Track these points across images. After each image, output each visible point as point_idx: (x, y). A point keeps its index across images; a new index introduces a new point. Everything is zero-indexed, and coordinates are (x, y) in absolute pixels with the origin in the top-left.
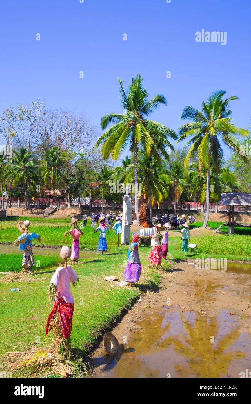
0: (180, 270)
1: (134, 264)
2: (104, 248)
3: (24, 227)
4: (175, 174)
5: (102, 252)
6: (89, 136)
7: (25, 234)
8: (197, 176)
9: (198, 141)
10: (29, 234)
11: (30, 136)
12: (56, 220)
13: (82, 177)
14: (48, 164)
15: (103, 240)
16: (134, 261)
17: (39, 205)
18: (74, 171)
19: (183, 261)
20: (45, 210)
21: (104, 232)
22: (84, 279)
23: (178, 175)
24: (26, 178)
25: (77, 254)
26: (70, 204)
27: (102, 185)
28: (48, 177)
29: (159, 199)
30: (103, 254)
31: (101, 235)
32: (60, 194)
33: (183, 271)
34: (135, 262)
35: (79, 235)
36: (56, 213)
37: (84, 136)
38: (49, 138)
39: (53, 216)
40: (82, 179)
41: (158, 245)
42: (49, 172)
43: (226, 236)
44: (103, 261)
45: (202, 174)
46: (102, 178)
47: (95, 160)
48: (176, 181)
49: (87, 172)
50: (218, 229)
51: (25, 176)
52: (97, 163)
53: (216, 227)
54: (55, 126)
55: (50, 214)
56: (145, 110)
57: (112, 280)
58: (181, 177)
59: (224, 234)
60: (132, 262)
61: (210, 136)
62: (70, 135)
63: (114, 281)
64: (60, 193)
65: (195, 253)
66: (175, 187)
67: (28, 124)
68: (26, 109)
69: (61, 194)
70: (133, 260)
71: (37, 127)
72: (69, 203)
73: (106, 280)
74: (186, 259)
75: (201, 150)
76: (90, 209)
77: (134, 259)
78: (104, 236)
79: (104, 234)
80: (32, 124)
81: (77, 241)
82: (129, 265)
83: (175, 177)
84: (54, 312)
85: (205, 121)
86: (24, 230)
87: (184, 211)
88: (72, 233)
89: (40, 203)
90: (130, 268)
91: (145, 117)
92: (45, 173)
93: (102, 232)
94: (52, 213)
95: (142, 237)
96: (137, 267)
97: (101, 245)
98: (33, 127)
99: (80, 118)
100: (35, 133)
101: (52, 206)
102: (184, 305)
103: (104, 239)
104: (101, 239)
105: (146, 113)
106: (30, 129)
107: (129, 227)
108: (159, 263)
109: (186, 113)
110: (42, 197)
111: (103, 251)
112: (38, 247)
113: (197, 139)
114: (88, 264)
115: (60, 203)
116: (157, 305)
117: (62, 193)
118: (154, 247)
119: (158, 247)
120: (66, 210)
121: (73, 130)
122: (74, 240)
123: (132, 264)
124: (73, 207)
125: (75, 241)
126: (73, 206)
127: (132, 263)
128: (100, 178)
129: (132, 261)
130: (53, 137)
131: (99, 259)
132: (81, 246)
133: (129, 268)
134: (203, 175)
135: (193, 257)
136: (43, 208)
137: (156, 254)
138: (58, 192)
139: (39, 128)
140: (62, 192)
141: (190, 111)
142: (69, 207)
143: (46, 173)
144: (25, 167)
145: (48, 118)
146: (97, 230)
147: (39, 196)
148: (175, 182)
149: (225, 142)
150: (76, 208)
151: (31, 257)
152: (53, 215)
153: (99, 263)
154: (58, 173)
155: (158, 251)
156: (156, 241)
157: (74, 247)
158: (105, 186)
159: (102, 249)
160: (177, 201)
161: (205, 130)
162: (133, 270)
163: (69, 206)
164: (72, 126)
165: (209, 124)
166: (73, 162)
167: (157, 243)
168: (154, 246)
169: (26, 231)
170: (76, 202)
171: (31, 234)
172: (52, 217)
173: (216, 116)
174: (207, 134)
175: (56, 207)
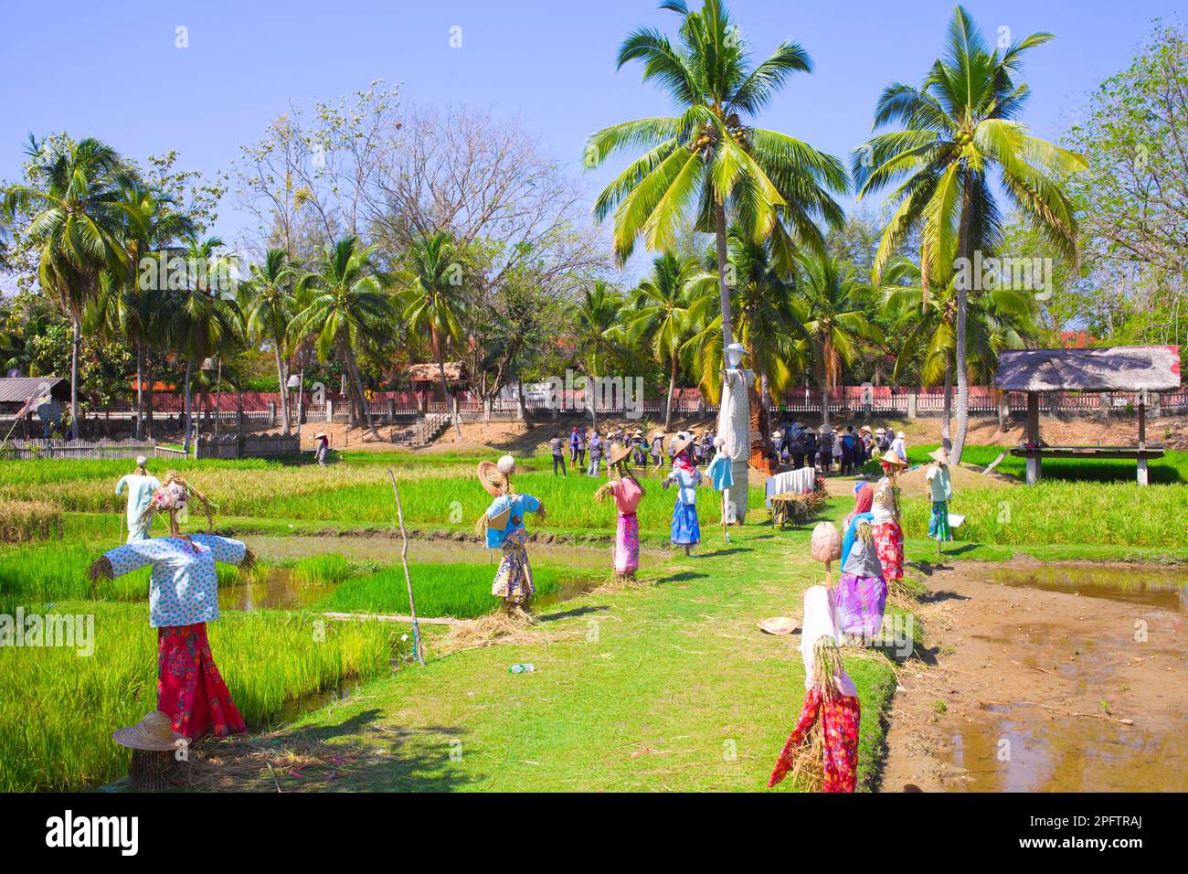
0: (953, 595)
1: (864, 578)
2: (692, 534)
3: (498, 477)
4: (824, 300)
5: (687, 549)
6: (537, 192)
7: (504, 499)
8: (914, 303)
9: (921, 190)
10: (515, 497)
11: (354, 197)
12: (455, 458)
13: (527, 321)
14: (423, 282)
15: (690, 513)
16: (866, 569)
17: (394, 412)
18: (501, 304)
19: (940, 567)
20: (413, 428)
21: (691, 487)
22: (695, 630)
23: (833, 300)
24: (354, 329)
25: (634, 556)
26: (491, 406)
27: (590, 342)
28: (424, 324)
29: (778, 382)
30: (688, 554)
31: (679, 495)
32: (457, 377)
33: (964, 598)
34: (870, 573)
35: (637, 497)
36: (448, 435)
37: (522, 192)
38: (413, 201)
39: (441, 445)
40: (527, 324)
41: (890, 521)
42: (425, 309)
43: (1020, 488)
44: (707, 576)
45: (932, 295)
46: (590, 322)
47: (565, 266)
48: (825, 321)
49: (543, 305)
50: (991, 466)
51: (351, 324)
52: (569, 273)
53: (983, 460)
54: (431, 164)
55: (430, 440)
56: (744, 99)
57: (785, 630)
58: (840, 309)
59: (1011, 482)
60: (861, 574)
61: (960, 172)
62: (477, 190)
63: (792, 633)
64: (457, 373)
65: (965, 544)
66: (823, 339)
67: (347, 160)
68: (341, 114)
69: (462, 377)
70: (863, 565)
71: (376, 169)
72: (487, 405)
73: (763, 631)
74: (946, 562)
75: (936, 218)
76: (555, 421)
77: (866, 562)
78: (691, 500)
79: (690, 493)
80: (361, 163)
81: (630, 516)
82: (849, 582)
83: (823, 308)
84: (807, 725)
85: (946, 126)
86: (497, 485)
87: (852, 414)
88: (617, 492)
89: (395, 407)
90: (856, 593)
91: (745, 118)
92: (412, 312)
93: (684, 487)
94: (437, 436)
95: (789, 499)
96: (876, 587)
97: (684, 527)
98: (364, 169)
99: (509, 134)
100: (371, 189)
101: (434, 415)
102: (1044, 700)
103: (692, 507)
104: (682, 509)
105: (749, 107)
106: (354, 175)
107: (743, 469)
108: (898, 575)
109: (887, 103)
110: (394, 388)
111: (688, 546)
112: (462, 539)
113: (921, 184)
114: (667, 585)
115: (458, 404)
116: (958, 702)
117: (465, 374)
118: (878, 527)
119: (892, 527)
120: (477, 427)
121: (489, 175)
122: (621, 513)
123: (860, 581)
124: (498, 416)
125: (624, 516)
126: (498, 414)
127: (858, 577)
128: (584, 321)
129: (858, 570)
130: (426, 200)
131: (687, 569)
132: (641, 532)
133: (849, 591)
134: (935, 299)
135: (964, 555)
136: (405, 421)
137: (886, 548)
138: (452, 370)
139: (382, 173)
140: (463, 369)
141: (901, 96)
142: (486, 416)
143: (416, 314)
144: (350, 297)
145: (410, 141)
146: (671, 480)
147: (385, 385)
148: (822, 324)
149: (1011, 191)
150: (509, 420)
151: (525, 567)
152: (440, 442)
153: (695, 582)
154: (456, 310)
155: (892, 538)
156: (886, 507)
157: (623, 535)
158: (599, 347)
159: (685, 540)
160: (832, 384)
161: (947, 153)
162: (864, 599)
163: (487, 413)
164: (485, 161)
165: (959, 135)
166: (491, 277)
167: (887, 513)
168: (880, 524)
169: (504, 488)
170: (509, 399)
171: (520, 498)
172: (436, 447)
173: (979, 107)
174: (952, 168)
175: (445, 417)
